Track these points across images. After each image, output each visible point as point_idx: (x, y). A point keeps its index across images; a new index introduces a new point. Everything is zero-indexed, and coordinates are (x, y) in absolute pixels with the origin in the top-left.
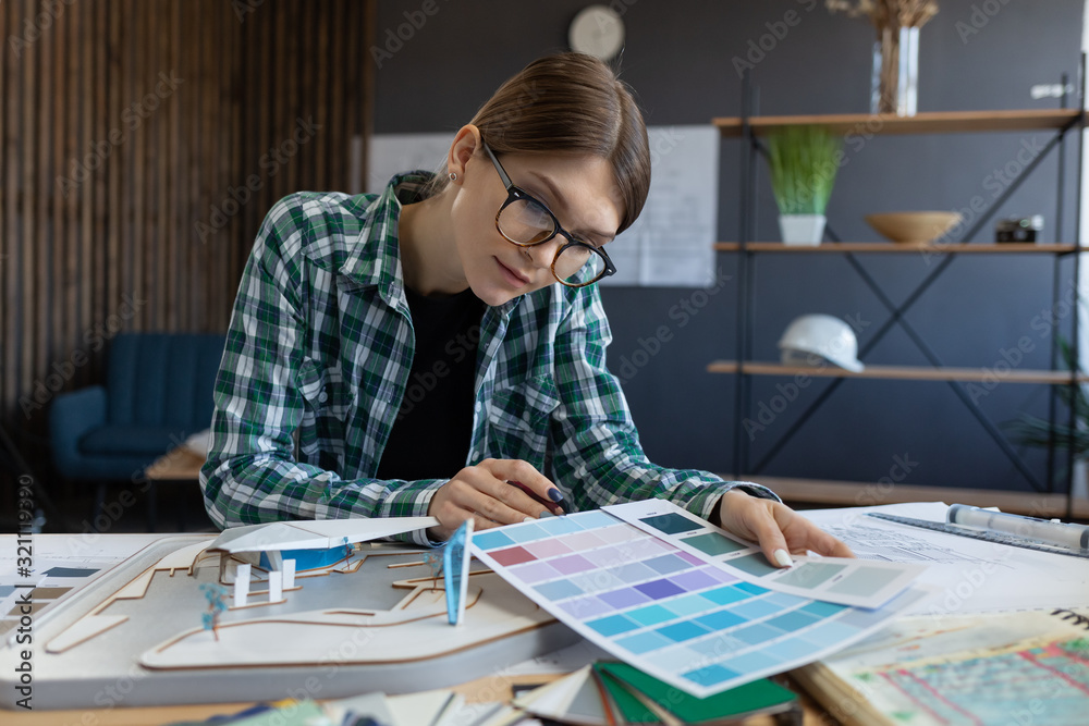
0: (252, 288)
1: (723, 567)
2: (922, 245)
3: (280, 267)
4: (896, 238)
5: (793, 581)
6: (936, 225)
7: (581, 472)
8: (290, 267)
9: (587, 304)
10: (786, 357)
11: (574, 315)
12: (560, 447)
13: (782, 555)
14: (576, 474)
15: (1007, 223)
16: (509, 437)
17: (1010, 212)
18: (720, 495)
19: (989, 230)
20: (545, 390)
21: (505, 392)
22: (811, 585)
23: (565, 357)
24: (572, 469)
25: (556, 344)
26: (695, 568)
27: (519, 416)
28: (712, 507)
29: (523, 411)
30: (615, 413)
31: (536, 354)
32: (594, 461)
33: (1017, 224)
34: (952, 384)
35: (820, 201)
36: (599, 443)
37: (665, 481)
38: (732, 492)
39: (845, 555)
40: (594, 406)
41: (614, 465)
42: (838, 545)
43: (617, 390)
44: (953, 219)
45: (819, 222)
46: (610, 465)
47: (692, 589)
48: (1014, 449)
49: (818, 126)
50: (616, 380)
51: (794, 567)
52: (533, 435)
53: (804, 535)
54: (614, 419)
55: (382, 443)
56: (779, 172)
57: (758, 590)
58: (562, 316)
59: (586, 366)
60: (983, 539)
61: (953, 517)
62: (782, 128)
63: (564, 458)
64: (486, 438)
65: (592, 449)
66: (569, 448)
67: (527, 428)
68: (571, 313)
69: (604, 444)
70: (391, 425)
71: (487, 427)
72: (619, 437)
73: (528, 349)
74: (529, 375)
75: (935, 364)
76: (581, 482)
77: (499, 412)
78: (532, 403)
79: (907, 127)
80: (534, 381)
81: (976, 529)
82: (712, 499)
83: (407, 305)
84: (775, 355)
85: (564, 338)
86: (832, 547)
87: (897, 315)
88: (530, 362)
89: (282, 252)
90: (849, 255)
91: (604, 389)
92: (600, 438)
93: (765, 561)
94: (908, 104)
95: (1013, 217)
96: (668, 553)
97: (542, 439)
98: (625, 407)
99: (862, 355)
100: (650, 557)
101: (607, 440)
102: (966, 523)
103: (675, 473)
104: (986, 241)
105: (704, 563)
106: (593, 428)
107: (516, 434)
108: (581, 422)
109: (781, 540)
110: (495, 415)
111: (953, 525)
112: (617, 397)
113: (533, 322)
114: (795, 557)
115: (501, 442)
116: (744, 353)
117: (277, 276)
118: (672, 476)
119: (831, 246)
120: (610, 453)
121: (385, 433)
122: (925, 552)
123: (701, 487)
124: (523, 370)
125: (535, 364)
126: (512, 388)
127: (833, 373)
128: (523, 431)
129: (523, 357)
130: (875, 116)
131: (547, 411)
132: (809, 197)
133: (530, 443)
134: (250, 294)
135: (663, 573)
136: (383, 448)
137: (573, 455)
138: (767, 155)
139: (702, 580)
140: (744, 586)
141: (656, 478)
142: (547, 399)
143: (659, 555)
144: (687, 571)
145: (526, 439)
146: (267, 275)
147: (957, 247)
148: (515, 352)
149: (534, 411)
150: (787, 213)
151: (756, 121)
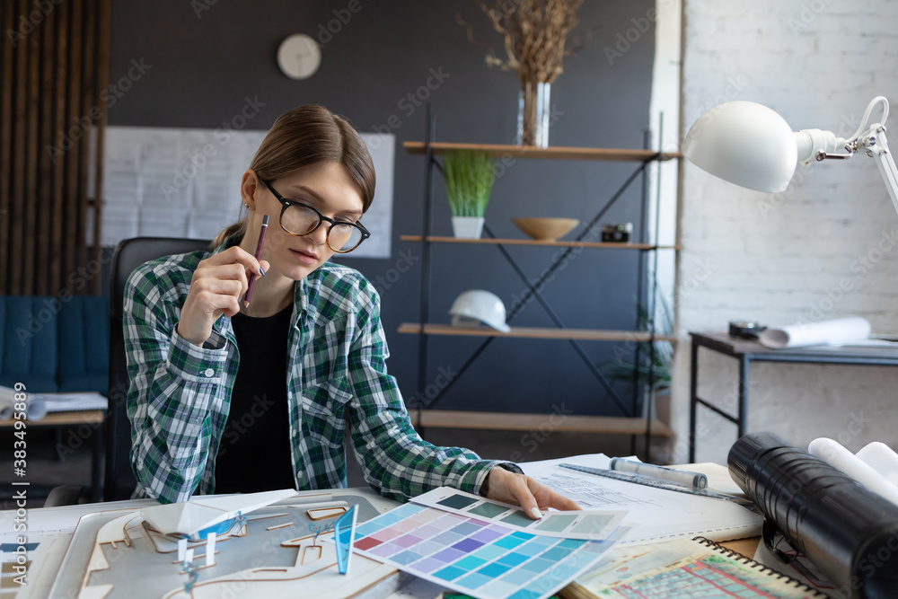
0: (131, 332)
1: (500, 524)
2: (552, 241)
3: (148, 311)
4: (535, 236)
5: (546, 527)
6: (561, 227)
7: (372, 445)
8: (156, 310)
9: (374, 330)
10: (455, 321)
11: (364, 337)
12: (357, 428)
13: (536, 512)
14: (368, 447)
15: (609, 227)
16: (316, 419)
17: (610, 219)
18: (487, 472)
19: (597, 231)
20: (342, 388)
21: (313, 388)
22: (560, 529)
23: (355, 364)
24: (365, 443)
25: (349, 356)
26: (484, 528)
27: (324, 404)
28: (482, 480)
29: (326, 401)
30: (393, 403)
31: (336, 363)
32: (381, 436)
33: (616, 228)
34: (572, 342)
35: (481, 206)
36: (384, 425)
37: (439, 456)
38: (495, 468)
39: (575, 509)
40: (379, 398)
41: (395, 440)
42: (570, 503)
43: (394, 387)
44: (574, 223)
45: (480, 221)
46: (392, 440)
47: (488, 542)
48: (607, 382)
49: (480, 151)
50: (394, 379)
51: (544, 519)
52: (334, 418)
53: (548, 498)
54: (393, 407)
55: (221, 428)
56: (452, 183)
57: (529, 536)
58: (354, 337)
59: (371, 370)
60: (635, 482)
61: (613, 466)
62: (455, 152)
63: (360, 435)
64: (300, 420)
65: (379, 429)
66: (364, 427)
67: (330, 413)
68: (361, 336)
69: (387, 426)
70: (228, 414)
71: (300, 412)
72: (398, 420)
73: (331, 358)
74: (331, 376)
75: (559, 326)
76: (371, 451)
77: (310, 402)
78: (333, 396)
79: (542, 155)
80: (335, 382)
81: (629, 475)
82: (482, 475)
83: (233, 333)
84: (446, 319)
85: (356, 353)
86: (565, 503)
87: (533, 290)
88: (332, 367)
89: (147, 303)
90: (500, 246)
91: (386, 385)
92: (385, 421)
93: (526, 517)
94: (542, 139)
95: (614, 223)
96: (463, 522)
97: (341, 421)
98: (400, 398)
99: (509, 321)
100: (454, 527)
101: (390, 423)
102: (622, 470)
103: (445, 451)
104: (593, 241)
105: (489, 524)
106: (380, 414)
107: (321, 417)
108: (371, 409)
109: (534, 501)
110: (306, 403)
111: (613, 471)
112: (395, 392)
113: (335, 339)
114: (544, 512)
115: (310, 423)
116: (424, 320)
117: (147, 319)
118: (444, 453)
119: (489, 241)
120: (392, 432)
121: (224, 421)
122: (606, 496)
123: (469, 465)
124: (327, 373)
125: (335, 370)
126: (318, 385)
127: (488, 334)
128: (327, 415)
129: (327, 363)
130: (519, 146)
131: (344, 402)
132: (474, 204)
133: (333, 424)
134: (131, 337)
135: (466, 535)
136: (222, 431)
137: (366, 434)
138: (442, 170)
139: (492, 534)
140: (518, 534)
141: (432, 454)
142: (344, 394)
143: (459, 524)
144: (480, 530)
145: (329, 420)
146: (140, 321)
147: (573, 243)
148: (322, 360)
149: (335, 402)
150: (458, 215)
151: (434, 145)
